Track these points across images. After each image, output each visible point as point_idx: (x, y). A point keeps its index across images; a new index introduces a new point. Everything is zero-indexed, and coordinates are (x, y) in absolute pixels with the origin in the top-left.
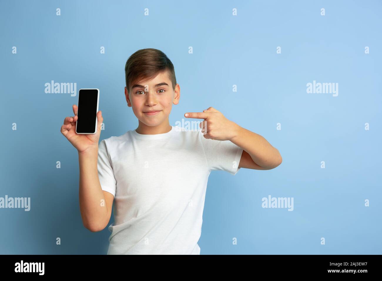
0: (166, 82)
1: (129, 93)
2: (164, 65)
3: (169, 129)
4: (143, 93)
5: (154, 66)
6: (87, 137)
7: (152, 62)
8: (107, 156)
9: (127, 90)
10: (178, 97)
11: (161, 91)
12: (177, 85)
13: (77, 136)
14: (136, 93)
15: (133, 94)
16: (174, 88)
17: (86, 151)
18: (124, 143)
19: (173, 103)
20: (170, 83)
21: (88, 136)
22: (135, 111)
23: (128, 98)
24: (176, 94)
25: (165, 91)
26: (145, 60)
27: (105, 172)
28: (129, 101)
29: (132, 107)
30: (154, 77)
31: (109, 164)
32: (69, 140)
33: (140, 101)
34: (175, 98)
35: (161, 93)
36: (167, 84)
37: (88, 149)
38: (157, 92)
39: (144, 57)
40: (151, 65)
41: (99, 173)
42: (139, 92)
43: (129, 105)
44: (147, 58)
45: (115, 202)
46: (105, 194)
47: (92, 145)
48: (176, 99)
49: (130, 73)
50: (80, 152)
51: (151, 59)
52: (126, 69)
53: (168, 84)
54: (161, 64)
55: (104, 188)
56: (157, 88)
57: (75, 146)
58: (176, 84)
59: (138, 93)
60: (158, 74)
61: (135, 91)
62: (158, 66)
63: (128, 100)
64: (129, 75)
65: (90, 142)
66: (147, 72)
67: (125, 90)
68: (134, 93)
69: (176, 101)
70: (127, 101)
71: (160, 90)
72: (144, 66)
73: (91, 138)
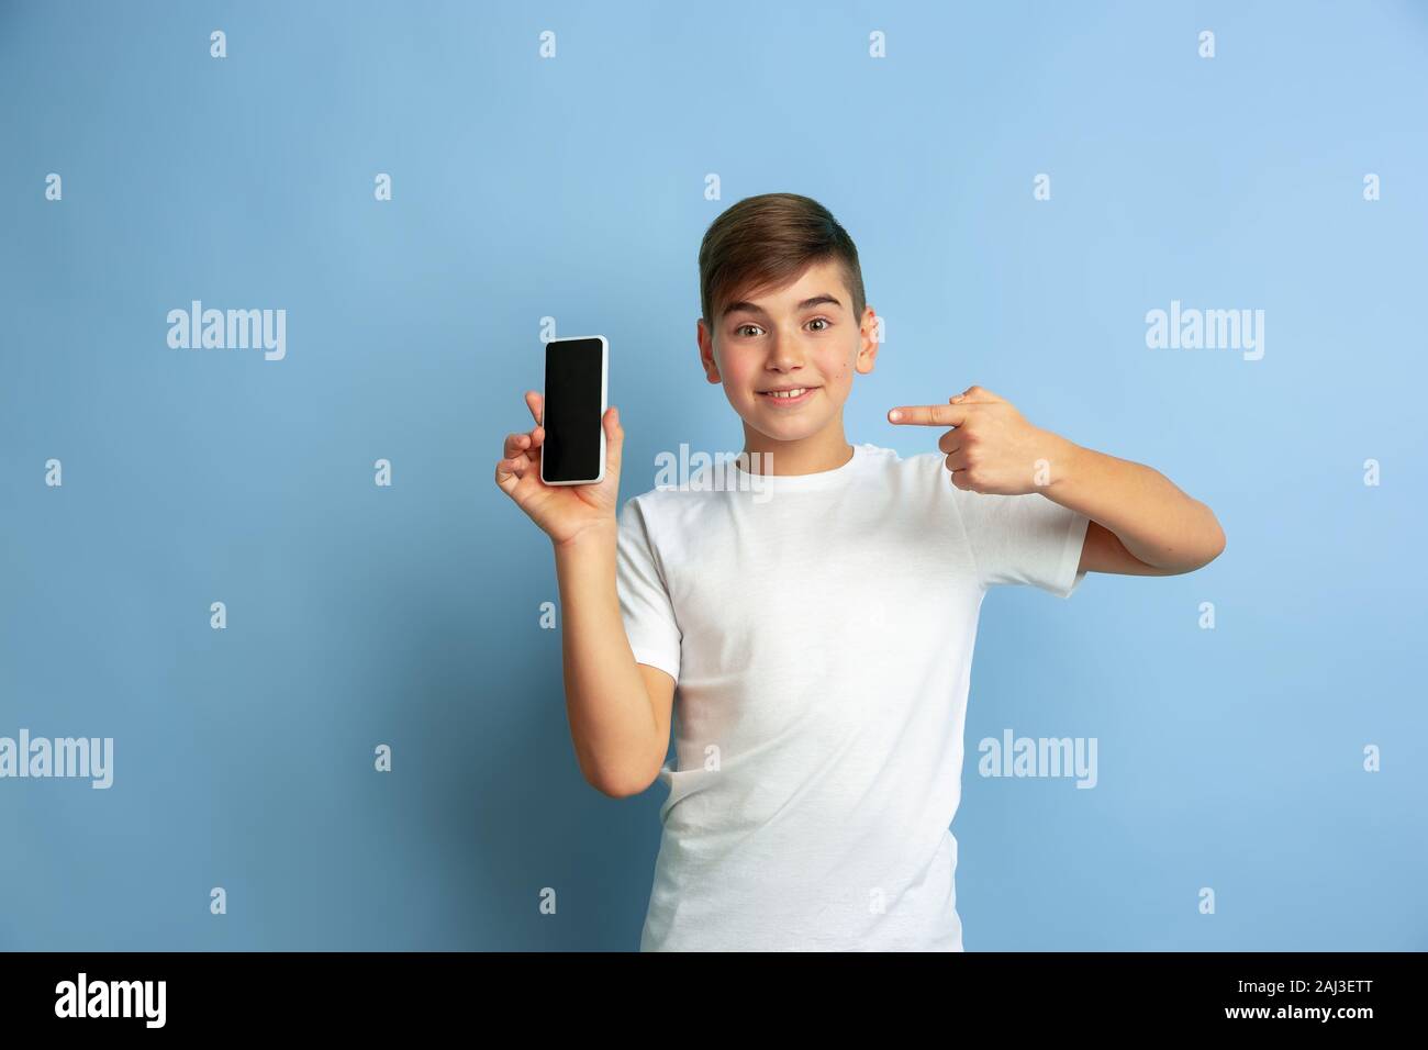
0: (835, 296)
1: (711, 334)
2: (827, 243)
3: (844, 455)
4: (759, 332)
5: (795, 245)
6: (576, 493)
7: (786, 233)
8: (648, 553)
9: (706, 329)
10: (871, 350)
11: (818, 324)
12: (868, 312)
13: (546, 494)
14: (737, 331)
15: (726, 338)
16: (858, 319)
17: (577, 538)
18: (700, 506)
19: (856, 368)
20: (846, 300)
21: (580, 491)
22: (733, 394)
23: (707, 357)
24: (865, 341)
25: (829, 323)
26: (763, 226)
27: (643, 603)
28: (714, 363)
29: (721, 384)
30: (796, 280)
31: (657, 578)
32: (524, 507)
33: (748, 358)
34: (862, 354)
35: (818, 332)
36: (836, 302)
37: (581, 533)
38: (804, 328)
39: (761, 217)
40: (787, 242)
41: (624, 607)
42: (747, 327)
43: (713, 377)
44: (770, 220)
45: (679, 697)
46: (644, 672)
47: (596, 518)
48: (866, 355)
49: (714, 271)
50: (559, 543)
51: (783, 223)
52: (704, 259)
53: (840, 301)
54: (815, 236)
55: (643, 655)
56: (804, 312)
57: (542, 524)
58: (864, 308)
59: (743, 331)
60: (806, 269)
61: (733, 326)
62: (808, 245)
63: (709, 363)
64: (714, 274)
65: (588, 508)
66: (771, 262)
67: (699, 327)
68: (729, 333)
69: (864, 362)
70: (706, 366)
71: (815, 321)
72: (762, 244)
73: (589, 497)
